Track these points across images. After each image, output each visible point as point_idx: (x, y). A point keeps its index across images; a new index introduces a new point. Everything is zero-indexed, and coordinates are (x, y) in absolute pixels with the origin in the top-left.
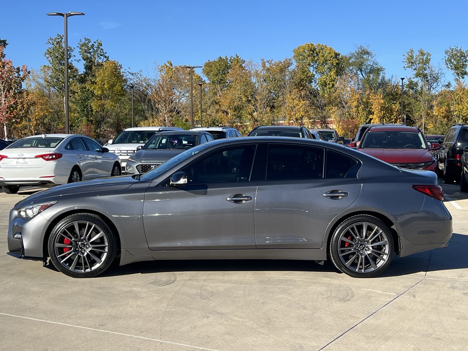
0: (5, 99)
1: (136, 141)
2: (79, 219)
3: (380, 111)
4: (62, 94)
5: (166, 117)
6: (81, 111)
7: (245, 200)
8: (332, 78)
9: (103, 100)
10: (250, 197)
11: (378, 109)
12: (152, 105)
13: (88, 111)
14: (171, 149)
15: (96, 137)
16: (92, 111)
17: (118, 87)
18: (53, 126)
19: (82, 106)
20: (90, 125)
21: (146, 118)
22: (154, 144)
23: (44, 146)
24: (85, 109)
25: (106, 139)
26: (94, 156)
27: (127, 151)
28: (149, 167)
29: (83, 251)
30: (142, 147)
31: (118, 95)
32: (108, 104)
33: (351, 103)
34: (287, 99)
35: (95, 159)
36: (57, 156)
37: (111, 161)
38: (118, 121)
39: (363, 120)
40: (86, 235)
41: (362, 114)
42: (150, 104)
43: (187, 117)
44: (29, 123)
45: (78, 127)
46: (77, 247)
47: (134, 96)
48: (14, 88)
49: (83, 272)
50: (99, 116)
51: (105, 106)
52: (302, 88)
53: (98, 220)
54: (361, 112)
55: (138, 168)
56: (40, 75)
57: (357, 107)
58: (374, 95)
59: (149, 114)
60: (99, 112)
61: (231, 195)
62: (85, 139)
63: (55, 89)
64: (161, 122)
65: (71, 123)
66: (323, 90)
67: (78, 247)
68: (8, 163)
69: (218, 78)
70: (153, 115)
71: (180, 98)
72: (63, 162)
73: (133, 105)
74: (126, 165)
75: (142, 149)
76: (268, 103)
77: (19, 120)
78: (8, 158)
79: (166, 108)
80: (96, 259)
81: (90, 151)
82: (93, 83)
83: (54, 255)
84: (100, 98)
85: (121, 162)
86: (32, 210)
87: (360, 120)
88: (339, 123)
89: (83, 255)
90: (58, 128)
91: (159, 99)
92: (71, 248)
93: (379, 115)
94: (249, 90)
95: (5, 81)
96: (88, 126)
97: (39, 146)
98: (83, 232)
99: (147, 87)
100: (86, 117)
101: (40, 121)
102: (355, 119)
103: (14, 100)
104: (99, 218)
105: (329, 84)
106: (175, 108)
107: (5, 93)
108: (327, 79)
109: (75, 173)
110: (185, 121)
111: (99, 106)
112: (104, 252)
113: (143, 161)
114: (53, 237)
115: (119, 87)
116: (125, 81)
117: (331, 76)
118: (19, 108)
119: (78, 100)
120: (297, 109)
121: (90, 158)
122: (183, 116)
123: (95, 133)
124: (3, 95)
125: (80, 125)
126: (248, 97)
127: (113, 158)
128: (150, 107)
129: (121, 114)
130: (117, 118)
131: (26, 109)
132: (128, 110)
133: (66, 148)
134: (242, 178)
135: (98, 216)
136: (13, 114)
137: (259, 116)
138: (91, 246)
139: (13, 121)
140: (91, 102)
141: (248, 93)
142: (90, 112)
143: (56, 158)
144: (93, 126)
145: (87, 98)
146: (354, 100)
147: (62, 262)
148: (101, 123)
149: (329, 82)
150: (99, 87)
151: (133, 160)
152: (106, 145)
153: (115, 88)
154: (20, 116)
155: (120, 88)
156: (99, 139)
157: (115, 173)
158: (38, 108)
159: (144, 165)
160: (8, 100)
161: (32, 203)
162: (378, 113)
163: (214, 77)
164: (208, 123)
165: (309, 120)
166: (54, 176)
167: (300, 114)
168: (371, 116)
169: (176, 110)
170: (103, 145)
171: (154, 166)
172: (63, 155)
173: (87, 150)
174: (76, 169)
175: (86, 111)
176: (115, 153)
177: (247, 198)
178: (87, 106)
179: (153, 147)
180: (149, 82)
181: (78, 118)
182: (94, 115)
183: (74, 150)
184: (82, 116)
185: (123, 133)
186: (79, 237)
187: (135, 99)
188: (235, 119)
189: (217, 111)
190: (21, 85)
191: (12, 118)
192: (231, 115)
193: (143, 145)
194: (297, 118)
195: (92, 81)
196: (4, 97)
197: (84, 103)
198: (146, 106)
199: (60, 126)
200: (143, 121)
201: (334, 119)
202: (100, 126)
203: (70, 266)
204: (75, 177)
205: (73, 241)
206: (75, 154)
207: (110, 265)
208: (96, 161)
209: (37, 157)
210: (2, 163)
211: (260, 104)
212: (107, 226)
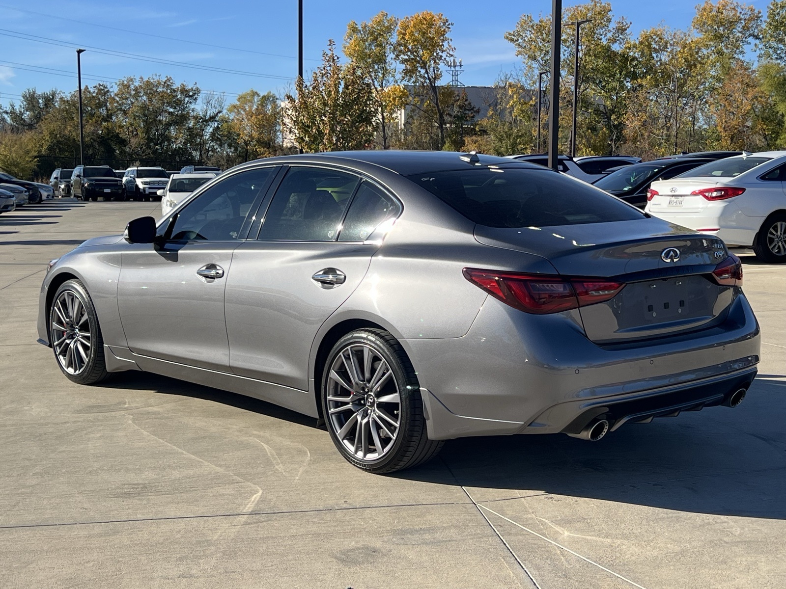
36: (729, 193)
40: (76, 315)
61: (202, 266)
89: (73, 346)
133: (763, 177)
147: (58, 353)
166: (719, 229)
172: (748, 190)
186: (70, 317)
209: (694, 194)
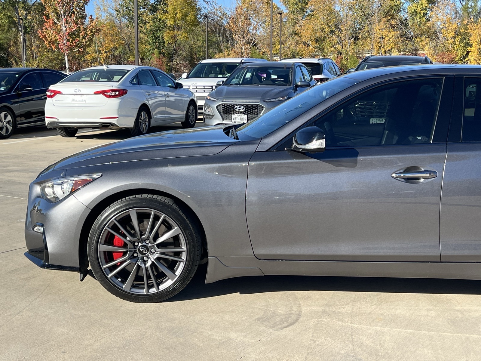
0: (66, 25)
1: (214, 75)
2: (138, 205)
3: (479, 43)
4: (133, 24)
5: (244, 49)
6: (152, 42)
7: (424, 177)
8: (424, 6)
9: (175, 31)
10: (434, 172)
11: (478, 41)
12: (227, 37)
13: (160, 43)
14: (259, 85)
15: (169, 71)
16: (164, 42)
17: (191, 17)
18: (124, 58)
19: (154, 37)
20: (162, 58)
21: (221, 51)
22: (237, 78)
23: (106, 80)
24: (157, 40)
25: (179, 73)
26: (166, 93)
27: (204, 86)
28: (233, 108)
29: (145, 258)
30: (223, 82)
31: (192, 25)
32: (181, 35)
33: (447, 34)
34: (375, 29)
35: (166, 97)
36: (121, 93)
37: (186, 99)
38: (191, 54)
39: (460, 53)
40: (151, 232)
41: (459, 45)
42: (226, 35)
43: (265, 49)
44: (99, 56)
45: (150, 60)
46: (135, 252)
47: (208, 26)
48: (76, 12)
49: (145, 293)
50: (172, 49)
51: (178, 38)
52: (390, 17)
53: (169, 207)
54: (458, 44)
55: (219, 108)
56: (111, 5)
57: (454, 38)
58: (473, 25)
59: (224, 46)
60: (171, 44)
61: (399, 168)
62: (155, 71)
63: (126, 19)
64: (238, 55)
65: (142, 56)
66: (413, 19)
67: (138, 251)
68: (62, 101)
69: (298, 8)
70: (227, 48)
71: (257, 28)
72: (129, 100)
73: (208, 37)
74: (204, 105)
75: (223, 85)
76: (354, 33)
77: (82, 49)
78: (63, 94)
79: (244, 38)
80: (167, 272)
81: (161, 86)
82: (166, 12)
83: (96, 264)
84: (172, 28)
85: (197, 100)
86: (62, 188)
87: (457, 52)
88: (433, 56)
89: (145, 265)
90: (129, 61)
91: (236, 29)
92: (125, 254)
93: (478, 47)
94: (333, 20)
95: (65, 3)
96: (159, 59)
97: (101, 80)
98: (145, 226)
99: (222, 16)
100: (158, 49)
101: (110, 53)
102: (451, 51)
103: (76, 26)
104: (171, 203)
105: (420, 13)
106: (251, 40)
107: (65, 17)
108: (417, 8)
109: (142, 113)
110: (262, 54)
111: (171, 37)
112: (180, 262)
113: (224, 100)
114: (95, 235)
115: (193, 16)
116: (199, 9)
117: (422, 5)
118: (82, 35)
119: (149, 31)
120: (386, 41)
121: (161, 95)
122: (260, 48)
123: (167, 67)
124: (63, 20)
125: (151, 58)
126: (332, 28)
127: (187, 96)
128: (225, 39)
129: (195, 46)
130: (190, 51)
131: (90, 37)
132: (201, 42)
133: (131, 82)
134: (417, 137)
135: (171, 199)
136: (75, 42)
137: (343, 48)
138: (157, 250)
139: (75, 50)
140: (163, 33)
141: (332, 23)
142: (162, 44)
143: (120, 95)
144: (165, 59)
145: (159, 28)
146: (450, 31)
147: (110, 276)
148: (174, 56)
149: (420, 10)
150: (171, 17)
151: (212, 99)
152: (179, 80)
153: (188, 18)
154: (83, 45)
155: (194, 18)
156: (171, 72)
157: (190, 113)
158: (108, 40)
159: (226, 105)
160: (69, 26)
161: (62, 175)
162: (477, 46)
163: (293, 6)
164: (288, 56)
165: (399, 52)
166: (117, 117)
167: (389, 47)
168: (469, 49)
169: (253, 41)
170: (176, 80)
171: (238, 106)
172: (129, 91)
173: (158, 86)
174: (144, 108)
175: (158, 42)
176: (189, 89)
177: (428, 175)
178: (159, 37)
179: (236, 82)
180: (225, 11)
181: (150, 50)
182: (166, 47)
183: (142, 85)
184: (154, 48)
185: (199, 66)
186: (139, 235)
187: (208, 29)
188: (316, 51)
189: (297, 43)
190: (84, 9)
191: (73, 47)
192: (313, 47)
193: (225, 80)
194: (386, 51)
195: (164, 10)
196: (65, 22)
197: (155, 33)
198: (222, 37)
199: (131, 59)
200: (218, 54)
201: (428, 52)
202: (173, 59)
203: (123, 282)
204: (143, 119)
205: (129, 241)
206: (143, 90)
207: (189, 282)
208: (167, 99)
209: (97, 93)
210: (56, 101)
211: (345, 35)
212: (185, 218)
